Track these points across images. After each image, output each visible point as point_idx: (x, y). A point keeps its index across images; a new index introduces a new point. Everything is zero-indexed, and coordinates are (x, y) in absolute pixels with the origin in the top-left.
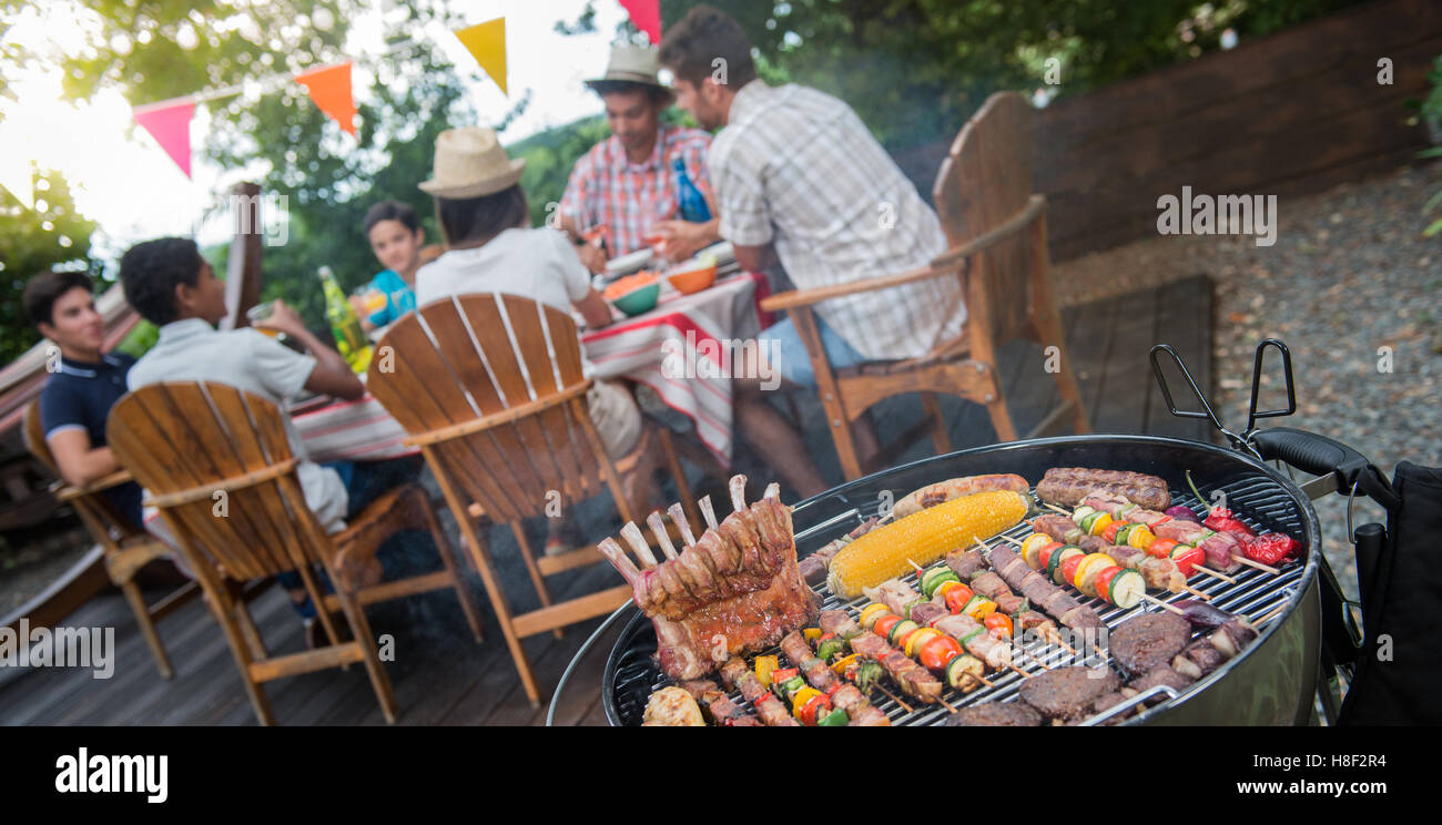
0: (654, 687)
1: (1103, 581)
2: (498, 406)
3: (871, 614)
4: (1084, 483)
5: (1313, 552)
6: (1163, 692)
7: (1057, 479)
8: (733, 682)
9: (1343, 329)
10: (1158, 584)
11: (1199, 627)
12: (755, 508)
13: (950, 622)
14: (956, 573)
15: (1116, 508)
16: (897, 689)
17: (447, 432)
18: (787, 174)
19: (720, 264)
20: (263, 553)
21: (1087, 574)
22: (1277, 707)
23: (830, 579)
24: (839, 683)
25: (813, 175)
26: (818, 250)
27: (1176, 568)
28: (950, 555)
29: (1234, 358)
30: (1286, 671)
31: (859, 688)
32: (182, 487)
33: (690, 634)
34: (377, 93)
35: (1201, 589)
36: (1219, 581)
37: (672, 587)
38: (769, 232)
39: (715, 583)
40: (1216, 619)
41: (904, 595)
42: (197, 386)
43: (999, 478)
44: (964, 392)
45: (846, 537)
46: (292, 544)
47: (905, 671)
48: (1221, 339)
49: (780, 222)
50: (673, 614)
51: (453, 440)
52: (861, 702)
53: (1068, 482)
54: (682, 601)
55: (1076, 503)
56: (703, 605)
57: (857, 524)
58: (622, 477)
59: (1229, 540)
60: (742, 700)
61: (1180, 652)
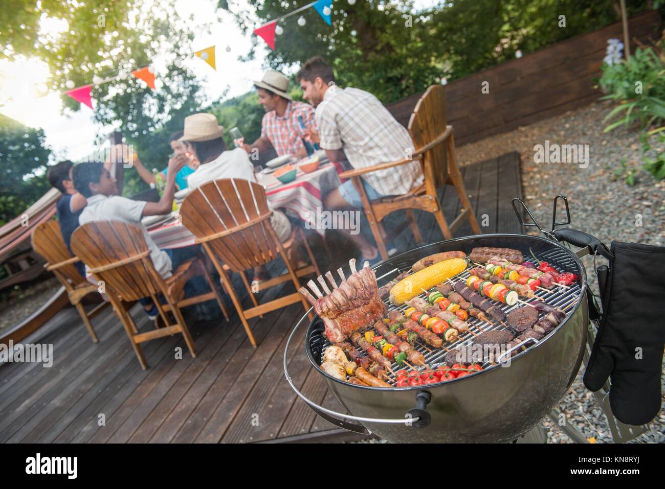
0: (324, 345)
1: (502, 295)
2: (233, 224)
3: (409, 312)
4: (488, 254)
5: (584, 281)
6: (531, 340)
7: (477, 253)
8: (357, 342)
9: (574, 172)
10: (523, 295)
11: (541, 311)
12: (361, 272)
13: (442, 314)
14: (442, 294)
15: (503, 264)
16: (424, 342)
17: (213, 236)
18: (346, 119)
19: (321, 160)
20: (137, 290)
21: (495, 292)
22: (574, 340)
23: (390, 297)
24: (401, 341)
25: (357, 119)
26: (361, 151)
27: (529, 288)
28: (438, 286)
29: (530, 186)
30: (577, 325)
31: (409, 343)
32: (103, 265)
33: (338, 324)
34: (164, 90)
35: (540, 296)
36: (546, 292)
37: (331, 305)
38: (340, 144)
39: (348, 304)
40: (547, 308)
41: (422, 304)
42: (108, 222)
43: (453, 253)
44: (425, 208)
45: (395, 280)
46: (150, 286)
47: (426, 335)
48: (525, 178)
49: (345, 140)
50: (332, 317)
51: (216, 240)
52: (411, 349)
53: (482, 253)
54: (334, 311)
55: (486, 262)
56: (343, 312)
57: (399, 274)
58: (286, 250)
59: (550, 276)
60: (362, 349)
61: (535, 323)
